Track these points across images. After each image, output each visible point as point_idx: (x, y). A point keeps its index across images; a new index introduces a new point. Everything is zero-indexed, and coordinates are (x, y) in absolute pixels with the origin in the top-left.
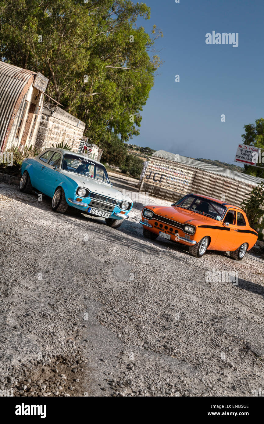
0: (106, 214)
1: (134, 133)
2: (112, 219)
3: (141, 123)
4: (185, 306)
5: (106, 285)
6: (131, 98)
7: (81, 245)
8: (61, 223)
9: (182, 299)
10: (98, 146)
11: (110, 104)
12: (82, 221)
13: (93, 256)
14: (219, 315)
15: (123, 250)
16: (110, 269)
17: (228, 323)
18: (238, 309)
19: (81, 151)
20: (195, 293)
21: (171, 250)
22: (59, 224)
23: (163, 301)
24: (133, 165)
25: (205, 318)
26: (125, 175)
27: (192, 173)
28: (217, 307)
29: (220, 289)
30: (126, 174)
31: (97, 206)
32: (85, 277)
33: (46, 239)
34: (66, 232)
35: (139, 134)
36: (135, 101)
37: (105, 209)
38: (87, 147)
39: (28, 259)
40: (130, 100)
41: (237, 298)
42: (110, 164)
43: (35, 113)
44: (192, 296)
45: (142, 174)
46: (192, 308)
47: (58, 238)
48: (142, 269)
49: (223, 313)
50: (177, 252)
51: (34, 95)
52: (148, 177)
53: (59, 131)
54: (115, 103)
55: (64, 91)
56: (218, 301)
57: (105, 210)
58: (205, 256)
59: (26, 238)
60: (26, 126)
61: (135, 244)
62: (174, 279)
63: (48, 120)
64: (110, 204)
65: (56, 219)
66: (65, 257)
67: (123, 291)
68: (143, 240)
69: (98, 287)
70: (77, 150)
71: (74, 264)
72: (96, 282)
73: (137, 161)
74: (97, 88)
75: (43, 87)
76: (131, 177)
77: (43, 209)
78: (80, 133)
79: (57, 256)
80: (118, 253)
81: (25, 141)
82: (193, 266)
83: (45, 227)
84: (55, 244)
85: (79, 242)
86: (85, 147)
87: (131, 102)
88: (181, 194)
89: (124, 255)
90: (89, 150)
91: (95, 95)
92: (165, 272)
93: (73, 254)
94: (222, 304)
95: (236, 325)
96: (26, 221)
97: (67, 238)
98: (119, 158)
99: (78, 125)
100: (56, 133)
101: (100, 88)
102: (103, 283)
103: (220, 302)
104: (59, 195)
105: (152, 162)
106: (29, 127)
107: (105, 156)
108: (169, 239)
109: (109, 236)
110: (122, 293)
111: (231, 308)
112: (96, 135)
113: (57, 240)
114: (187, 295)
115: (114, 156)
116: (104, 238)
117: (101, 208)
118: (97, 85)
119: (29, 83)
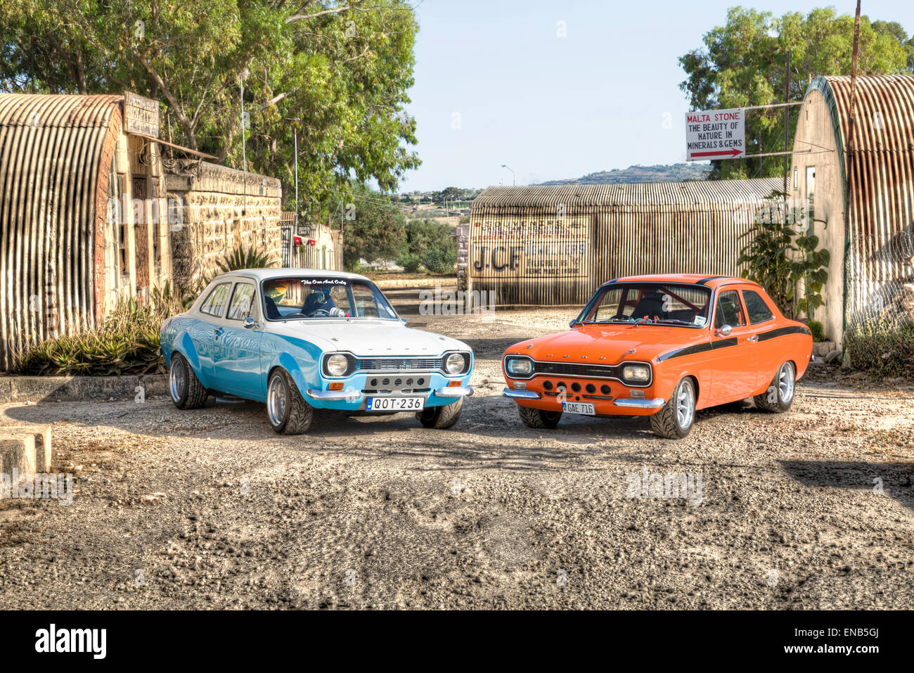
0: (415, 400)
1: (408, 165)
2: (433, 408)
3: (416, 135)
4: (701, 583)
5: (482, 591)
6: (373, 79)
7: (378, 503)
8: (310, 461)
9: (686, 566)
10: (327, 224)
11: (325, 113)
12: (359, 438)
13: (421, 523)
14: (794, 578)
15: (489, 480)
16: (478, 545)
17: (825, 594)
18: (833, 546)
19: (289, 251)
20: (711, 538)
21: (607, 441)
22: (305, 465)
23: (640, 585)
24: (429, 244)
25: (762, 599)
26: (415, 275)
27: (585, 221)
28: (780, 557)
29: (769, 507)
30: (418, 272)
31: (385, 387)
32: (423, 588)
33: (289, 517)
34: (330, 480)
35: (420, 164)
36: (384, 83)
37: (408, 387)
38: (303, 238)
39: (266, 587)
40: (371, 86)
41: (820, 516)
42: (369, 260)
43: (148, 196)
44: (707, 548)
45: (460, 262)
46: (719, 583)
47: (318, 504)
48: (557, 517)
49: (801, 569)
50: (623, 441)
51: (134, 152)
52: (479, 267)
53: (221, 223)
54: (338, 105)
55: (198, 114)
56: (775, 541)
57: (409, 390)
58: (696, 428)
59: (238, 531)
60: (136, 236)
61: (512, 454)
62: (645, 516)
63: (185, 203)
64: (416, 373)
65: (293, 453)
66: (354, 548)
67: (531, 594)
68: (527, 436)
69: (465, 604)
70: (280, 253)
71: (383, 562)
72: (455, 592)
73: (435, 232)
74: (281, 80)
75: (151, 127)
76: (433, 276)
77: (252, 439)
78: (273, 207)
79: (333, 552)
80: (480, 494)
81: (146, 274)
82: (678, 465)
83: (274, 486)
84: (318, 522)
85: (374, 497)
86: (295, 238)
87: (376, 88)
88: (575, 283)
89: (497, 493)
90: (309, 242)
91: (281, 101)
92: (614, 506)
93: (370, 535)
94: (788, 546)
95: (846, 592)
96: (222, 483)
97: (340, 496)
98: (387, 237)
99: (261, 190)
100: (214, 228)
101: (290, 80)
102: (474, 588)
103: (782, 541)
104: (282, 388)
105: (477, 225)
106: (146, 236)
107: (352, 245)
108: (594, 414)
109: (440, 457)
110: (530, 600)
111: (817, 549)
112: (314, 199)
113: (317, 511)
114: (693, 550)
115: (375, 236)
116: (430, 466)
117: (398, 389)
118: (277, 75)
119: (112, 128)
